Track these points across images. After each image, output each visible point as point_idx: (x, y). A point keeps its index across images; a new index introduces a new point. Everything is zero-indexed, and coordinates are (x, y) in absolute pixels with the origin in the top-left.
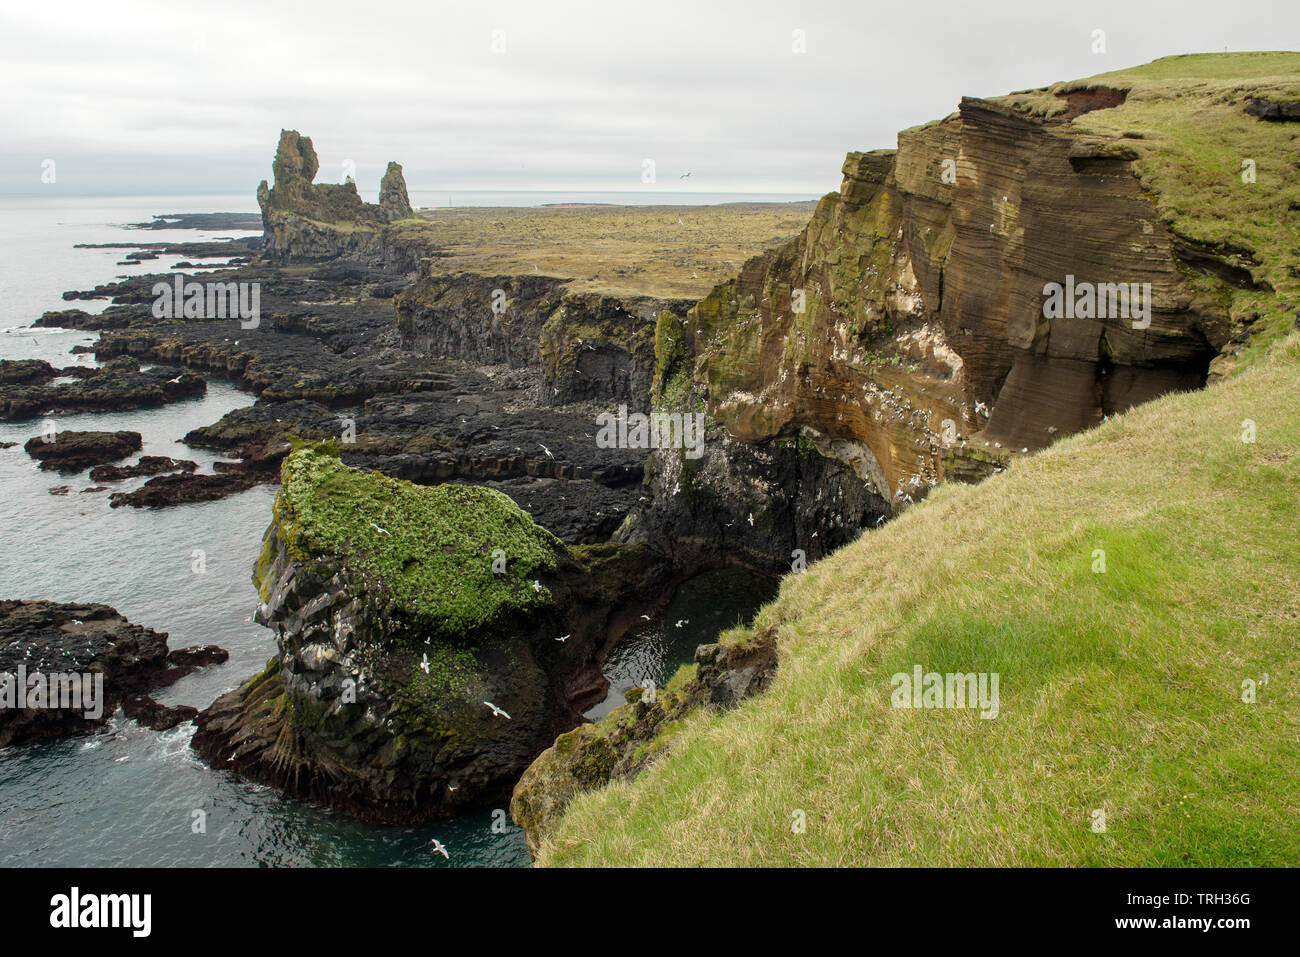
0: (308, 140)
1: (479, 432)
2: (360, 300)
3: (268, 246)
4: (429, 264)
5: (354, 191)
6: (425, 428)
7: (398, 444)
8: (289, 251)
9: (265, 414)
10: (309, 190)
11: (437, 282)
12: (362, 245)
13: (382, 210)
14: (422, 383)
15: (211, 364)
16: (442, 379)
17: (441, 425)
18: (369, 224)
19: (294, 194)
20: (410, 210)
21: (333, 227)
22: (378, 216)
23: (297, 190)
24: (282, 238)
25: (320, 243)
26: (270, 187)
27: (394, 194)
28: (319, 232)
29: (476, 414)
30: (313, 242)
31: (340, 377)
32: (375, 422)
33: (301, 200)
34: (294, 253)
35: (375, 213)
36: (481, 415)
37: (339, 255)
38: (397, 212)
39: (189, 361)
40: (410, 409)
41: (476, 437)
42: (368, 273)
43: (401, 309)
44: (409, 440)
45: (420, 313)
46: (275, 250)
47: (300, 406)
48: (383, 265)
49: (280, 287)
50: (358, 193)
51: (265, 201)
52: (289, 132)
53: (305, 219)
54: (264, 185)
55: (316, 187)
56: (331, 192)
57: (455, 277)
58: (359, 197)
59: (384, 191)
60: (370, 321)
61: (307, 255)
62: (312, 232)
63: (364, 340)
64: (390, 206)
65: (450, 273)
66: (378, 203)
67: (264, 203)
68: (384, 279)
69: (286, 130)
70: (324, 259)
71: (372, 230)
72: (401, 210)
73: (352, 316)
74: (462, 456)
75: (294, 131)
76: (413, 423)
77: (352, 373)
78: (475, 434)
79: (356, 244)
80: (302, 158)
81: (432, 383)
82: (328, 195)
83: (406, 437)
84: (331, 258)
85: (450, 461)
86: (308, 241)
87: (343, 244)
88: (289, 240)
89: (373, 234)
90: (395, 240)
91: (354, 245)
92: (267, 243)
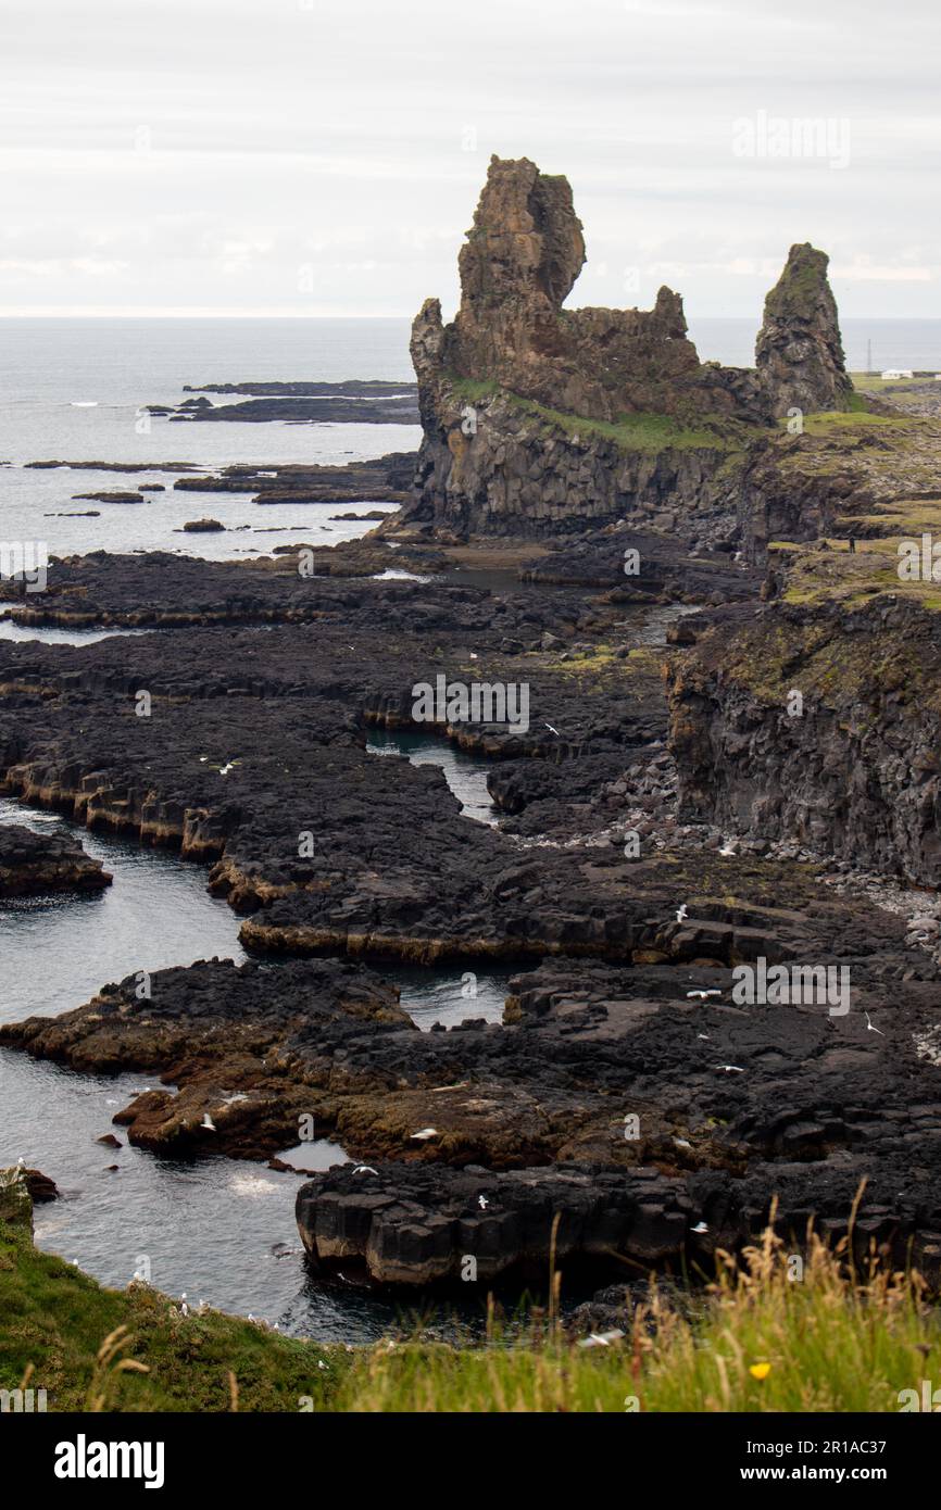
0: (560, 187)
1: (807, 1115)
2: (624, 654)
3: (428, 484)
4: (787, 559)
5: (679, 330)
6: (650, 1084)
7: (553, 1129)
8: (482, 498)
9: (210, 994)
10: (551, 324)
11: (796, 618)
12: (686, 485)
13: (755, 384)
14: (701, 933)
15: (144, 826)
16: (761, 924)
17: (697, 1079)
18: (714, 428)
19: (509, 338)
20: (846, 384)
21: (608, 432)
22: (741, 403)
23: (518, 326)
24: (468, 460)
25: (571, 477)
26: (449, 315)
27: (798, 336)
28: (568, 446)
29: (819, 1052)
30: (550, 474)
31: (465, 896)
32: (503, 1052)
33: (532, 357)
34: (495, 504)
35: (733, 392)
36: (834, 1058)
37: (620, 513)
38: (804, 391)
39: (91, 813)
40: (624, 1016)
41: (795, 1132)
42: (683, 570)
43: (687, 696)
44: (588, 1118)
45: (735, 713)
46: (444, 494)
47: (320, 978)
48: (735, 549)
49: (419, 606)
50: (689, 336)
51: (428, 355)
52: (510, 164)
53: (535, 406)
54: (432, 310)
55: (572, 317)
56: (613, 331)
57: (850, 606)
58: (691, 347)
59: (772, 330)
60: (627, 722)
61: (530, 512)
62: (550, 444)
63: (581, 783)
64: (785, 370)
65: (837, 592)
66: (752, 365)
67: (425, 363)
68: (726, 590)
69: (503, 157)
70: (576, 524)
71: (719, 445)
72: (815, 383)
73: (577, 704)
74: (715, 1195)
75: (525, 161)
76: (620, 1065)
77: (505, 885)
78: (791, 1120)
79: (672, 483)
80: (540, 237)
81: (729, 937)
82: (604, 340)
83: (580, 1107)
84: (598, 522)
85: (673, 1207)
86: (535, 469)
87: (634, 480)
88: (482, 468)
89: (720, 458)
90: (769, 476)
91: (663, 485)
92: (425, 476)
